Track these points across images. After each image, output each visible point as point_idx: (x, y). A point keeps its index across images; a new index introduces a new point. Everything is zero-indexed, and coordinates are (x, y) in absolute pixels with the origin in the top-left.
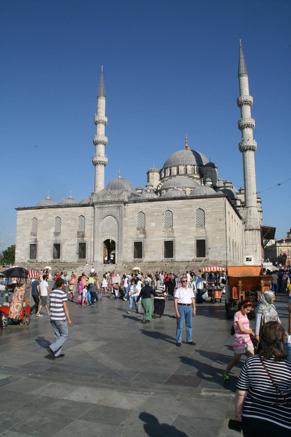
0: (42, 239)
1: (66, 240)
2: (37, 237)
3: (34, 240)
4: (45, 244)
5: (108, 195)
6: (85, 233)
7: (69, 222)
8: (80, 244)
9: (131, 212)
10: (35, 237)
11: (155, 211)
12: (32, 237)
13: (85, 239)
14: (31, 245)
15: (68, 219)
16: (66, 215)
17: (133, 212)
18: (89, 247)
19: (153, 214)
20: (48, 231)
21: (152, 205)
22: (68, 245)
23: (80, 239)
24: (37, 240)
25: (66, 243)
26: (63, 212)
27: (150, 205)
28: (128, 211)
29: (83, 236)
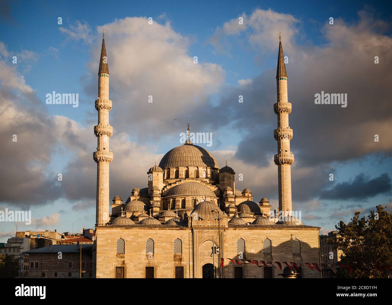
0: (131, 262)
1: (161, 263)
2: (126, 259)
3: (121, 263)
4: (135, 266)
5: (208, 220)
6: (183, 257)
7: (164, 244)
8: (177, 268)
9: (231, 238)
10: (122, 260)
11: (255, 238)
12: (119, 259)
13: (182, 262)
14: (116, 267)
15: (162, 242)
16: (160, 237)
17: (233, 237)
18: (188, 271)
19: (253, 241)
20: (138, 253)
21: (252, 233)
22: (163, 268)
23: (177, 262)
24: (125, 262)
25: (161, 266)
26: (156, 234)
27: (250, 232)
28: (228, 237)
29: (181, 260)
